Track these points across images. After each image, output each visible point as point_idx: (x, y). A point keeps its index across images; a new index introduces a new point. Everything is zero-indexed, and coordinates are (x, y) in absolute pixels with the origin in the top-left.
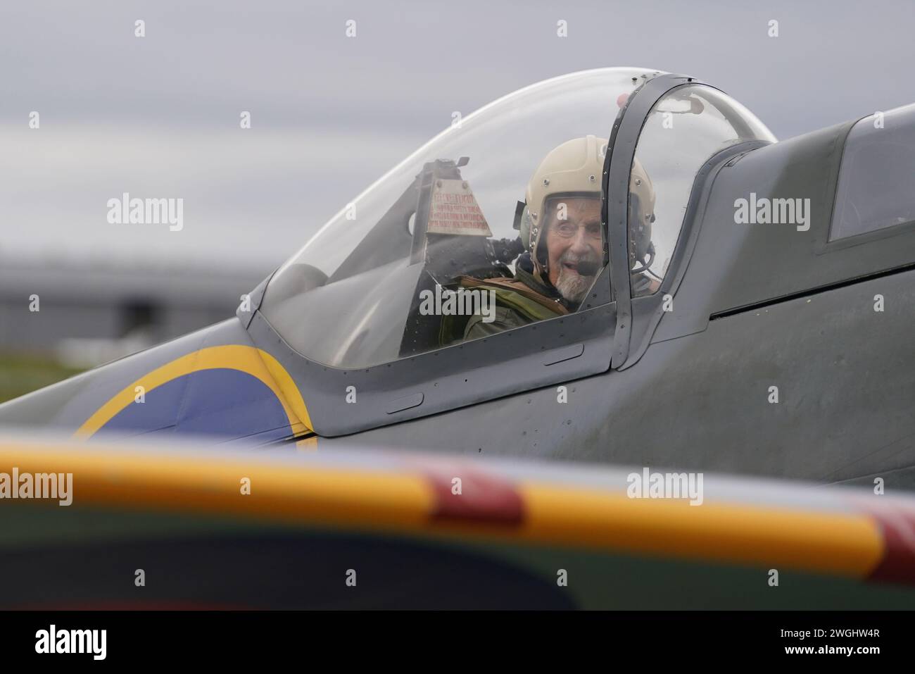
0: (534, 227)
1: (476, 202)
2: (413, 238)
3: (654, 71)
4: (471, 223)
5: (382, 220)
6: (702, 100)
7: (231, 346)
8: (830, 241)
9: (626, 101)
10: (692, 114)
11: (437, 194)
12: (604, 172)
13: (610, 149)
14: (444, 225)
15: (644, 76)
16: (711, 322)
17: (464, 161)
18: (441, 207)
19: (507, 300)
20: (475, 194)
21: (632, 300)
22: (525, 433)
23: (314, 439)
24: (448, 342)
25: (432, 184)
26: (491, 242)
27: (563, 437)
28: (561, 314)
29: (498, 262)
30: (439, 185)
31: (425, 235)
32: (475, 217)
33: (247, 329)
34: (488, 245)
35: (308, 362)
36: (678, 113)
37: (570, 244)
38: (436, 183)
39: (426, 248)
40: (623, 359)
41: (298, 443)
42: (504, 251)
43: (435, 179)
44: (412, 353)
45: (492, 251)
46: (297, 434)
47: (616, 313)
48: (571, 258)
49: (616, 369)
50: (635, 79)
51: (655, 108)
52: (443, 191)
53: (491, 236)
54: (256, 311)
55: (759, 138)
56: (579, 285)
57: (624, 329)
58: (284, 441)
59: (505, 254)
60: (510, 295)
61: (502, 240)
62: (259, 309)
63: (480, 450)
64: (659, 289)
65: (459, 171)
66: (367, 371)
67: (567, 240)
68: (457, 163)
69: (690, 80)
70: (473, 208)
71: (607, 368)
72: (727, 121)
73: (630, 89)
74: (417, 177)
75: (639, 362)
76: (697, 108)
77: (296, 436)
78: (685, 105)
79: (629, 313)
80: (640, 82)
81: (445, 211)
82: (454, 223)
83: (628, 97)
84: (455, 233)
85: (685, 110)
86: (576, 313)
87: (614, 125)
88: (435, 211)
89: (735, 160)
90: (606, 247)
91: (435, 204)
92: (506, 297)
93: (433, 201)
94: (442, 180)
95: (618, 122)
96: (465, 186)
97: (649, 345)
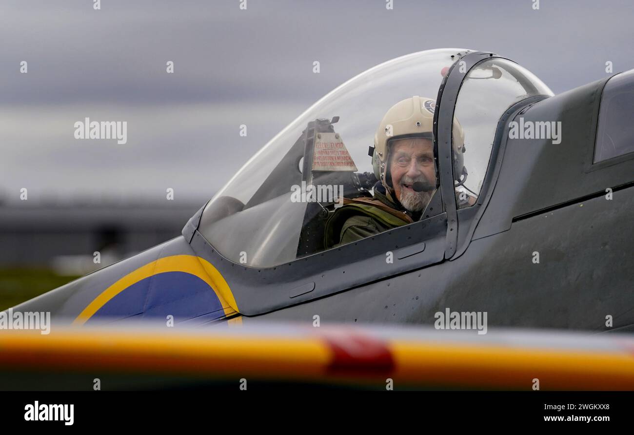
0: (382, 162)
1: (345, 147)
2: (302, 175)
3: (466, 50)
4: (342, 163)
5: (280, 163)
6: (500, 69)
7: (179, 256)
8: (595, 162)
9: (447, 72)
10: (494, 79)
11: (318, 143)
12: (434, 122)
13: (437, 106)
14: (324, 164)
15: (459, 54)
16: (513, 224)
17: (336, 120)
18: (321, 152)
19: (368, 212)
20: (344, 143)
21: (457, 210)
22: (386, 307)
23: (240, 318)
24: (331, 246)
25: (314, 137)
26: (357, 175)
27: (413, 308)
28: (409, 222)
29: (362, 189)
30: (319, 137)
31: (311, 172)
32: (345, 158)
33: (190, 243)
34: (355, 178)
35: (233, 265)
36: (484, 78)
37: (406, 171)
38: (317, 135)
39: (312, 181)
40: (453, 252)
41: (229, 321)
42: (366, 181)
43: (316, 133)
44: (305, 254)
45: (358, 181)
46: (228, 314)
47: (446, 221)
48: (408, 180)
49: (449, 260)
50: (453, 56)
51: (468, 76)
52: (322, 141)
53: (357, 171)
54: (195, 231)
55: (541, 93)
56: (415, 199)
57: (452, 231)
58: (220, 320)
59: (367, 183)
60: (371, 209)
61: (365, 173)
62: (197, 229)
63: (356, 320)
64: (476, 202)
65: (333, 127)
66: (275, 269)
67: (404, 168)
68: (331, 121)
69: (491, 55)
70: (343, 152)
71: (442, 258)
72: (518, 82)
73: (450, 63)
74: (303, 132)
75: (464, 254)
76: (497, 74)
77: (227, 316)
78: (489, 73)
79: (456, 220)
80: (456, 58)
81: (324, 155)
82: (331, 163)
83: (448, 69)
84: (332, 170)
85: (489, 76)
86: (419, 222)
87: (440, 89)
88: (317, 155)
89: (525, 109)
90: (438, 174)
91: (317, 150)
92: (368, 210)
93: (316, 148)
94: (321, 133)
95: (443, 87)
96: (337, 137)
97: (471, 241)
